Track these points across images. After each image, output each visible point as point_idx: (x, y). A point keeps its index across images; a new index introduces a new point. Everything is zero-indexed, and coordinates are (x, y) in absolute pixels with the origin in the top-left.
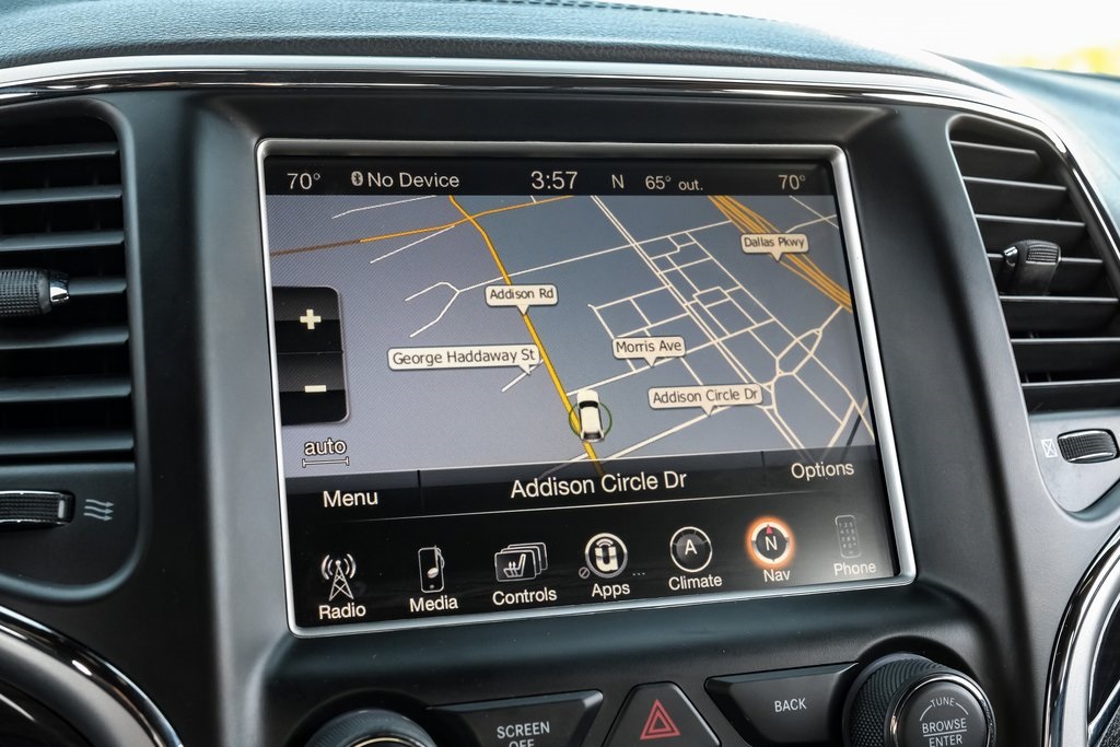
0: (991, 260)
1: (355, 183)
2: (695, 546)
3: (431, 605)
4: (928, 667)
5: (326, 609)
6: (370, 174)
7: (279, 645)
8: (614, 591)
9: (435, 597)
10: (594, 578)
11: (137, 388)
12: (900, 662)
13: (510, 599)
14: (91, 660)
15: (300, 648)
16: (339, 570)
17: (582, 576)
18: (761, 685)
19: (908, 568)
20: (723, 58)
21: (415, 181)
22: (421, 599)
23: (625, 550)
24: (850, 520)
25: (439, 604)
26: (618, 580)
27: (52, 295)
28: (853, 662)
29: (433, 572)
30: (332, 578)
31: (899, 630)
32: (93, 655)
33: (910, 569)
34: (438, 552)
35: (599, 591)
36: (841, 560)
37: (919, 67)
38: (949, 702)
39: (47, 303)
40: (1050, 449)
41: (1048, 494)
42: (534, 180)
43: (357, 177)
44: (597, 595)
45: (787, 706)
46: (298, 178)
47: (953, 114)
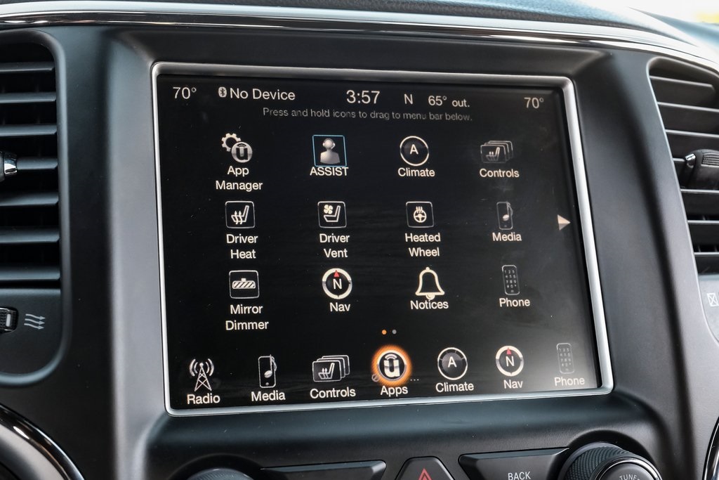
0: (675, 163)
1: (221, 95)
2: (455, 361)
3: (266, 397)
4: (619, 453)
5: (191, 397)
6: (231, 89)
7: (158, 421)
8: (397, 391)
9: (269, 391)
11: (64, 236)
12: (599, 448)
13: (322, 394)
14: (27, 427)
15: (173, 424)
16: (201, 370)
17: (374, 380)
18: (498, 462)
19: (608, 382)
20: (487, 12)
21: (264, 95)
22: (260, 393)
23: (406, 363)
25: (272, 397)
27: (5, 169)
28: (565, 448)
29: (268, 374)
30: (197, 375)
31: (599, 425)
34: (272, 359)
35: (386, 391)
36: (560, 375)
37: (629, 22)
39: (2, 175)
40: (713, 300)
41: (710, 332)
42: (348, 97)
43: (222, 91)
44: (384, 394)
45: (517, 477)
46: (181, 91)
47: (653, 57)
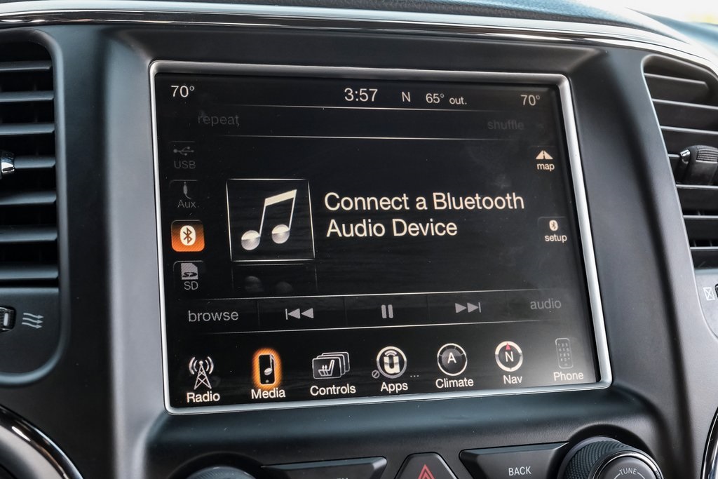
0: (671, 159)
2: (455, 357)
3: (266, 394)
4: (618, 447)
5: (191, 395)
7: (158, 420)
8: (397, 387)
10: (382, 378)
11: (62, 235)
12: (599, 442)
14: (25, 427)
15: (173, 422)
17: (374, 376)
19: (606, 377)
20: (483, 11)
22: (260, 390)
23: (405, 359)
24: (565, 341)
25: (272, 394)
26: (400, 380)
27: (2, 168)
28: (566, 442)
29: (268, 371)
30: (196, 373)
31: (598, 420)
32: (26, 423)
33: (608, 378)
34: (272, 357)
35: (386, 388)
36: (559, 370)
37: (623, 20)
38: (632, 471)
40: (709, 293)
41: (707, 326)
42: (346, 95)
44: (385, 390)
45: (517, 472)
46: (179, 89)
47: (646, 54)
